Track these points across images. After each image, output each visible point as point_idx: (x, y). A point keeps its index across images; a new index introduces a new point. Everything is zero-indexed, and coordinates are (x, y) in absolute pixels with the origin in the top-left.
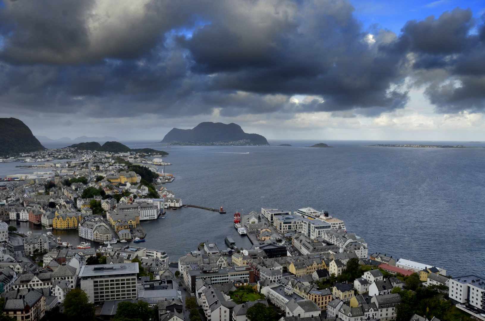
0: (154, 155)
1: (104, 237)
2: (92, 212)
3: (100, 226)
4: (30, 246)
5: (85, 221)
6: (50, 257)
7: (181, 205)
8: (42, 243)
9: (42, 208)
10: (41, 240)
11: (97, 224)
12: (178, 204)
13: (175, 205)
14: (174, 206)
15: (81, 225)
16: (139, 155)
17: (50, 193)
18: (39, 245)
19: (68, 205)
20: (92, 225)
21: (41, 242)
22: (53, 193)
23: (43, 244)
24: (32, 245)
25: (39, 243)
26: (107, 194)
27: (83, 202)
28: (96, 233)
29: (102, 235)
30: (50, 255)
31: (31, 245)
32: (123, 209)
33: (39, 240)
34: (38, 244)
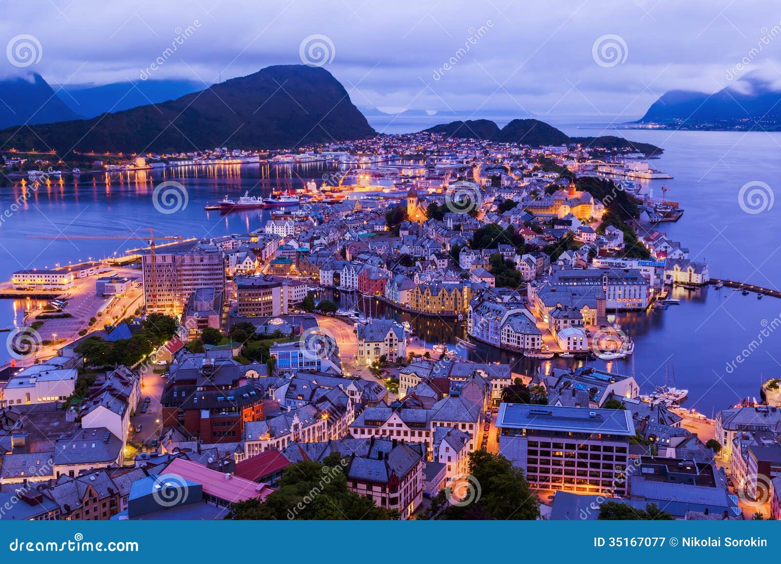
0: (627, 153)
1: (526, 341)
2: (494, 280)
3: (516, 315)
4: (368, 345)
5: (484, 300)
6: (413, 374)
7: (707, 279)
8: (394, 342)
9: (385, 266)
10: (391, 335)
11: (510, 309)
12: (700, 276)
13: (690, 277)
14: (688, 281)
15: (474, 309)
16: (588, 152)
17: (401, 232)
18: (387, 345)
19: (442, 263)
20: (500, 312)
21: (391, 340)
22: (406, 233)
23: (396, 344)
24: (374, 344)
25: (388, 342)
26: (526, 242)
27: (474, 258)
28: (509, 331)
29: (520, 335)
30: (416, 370)
31: (371, 344)
32: (566, 279)
33: (388, 335)
34: (386, 342)
